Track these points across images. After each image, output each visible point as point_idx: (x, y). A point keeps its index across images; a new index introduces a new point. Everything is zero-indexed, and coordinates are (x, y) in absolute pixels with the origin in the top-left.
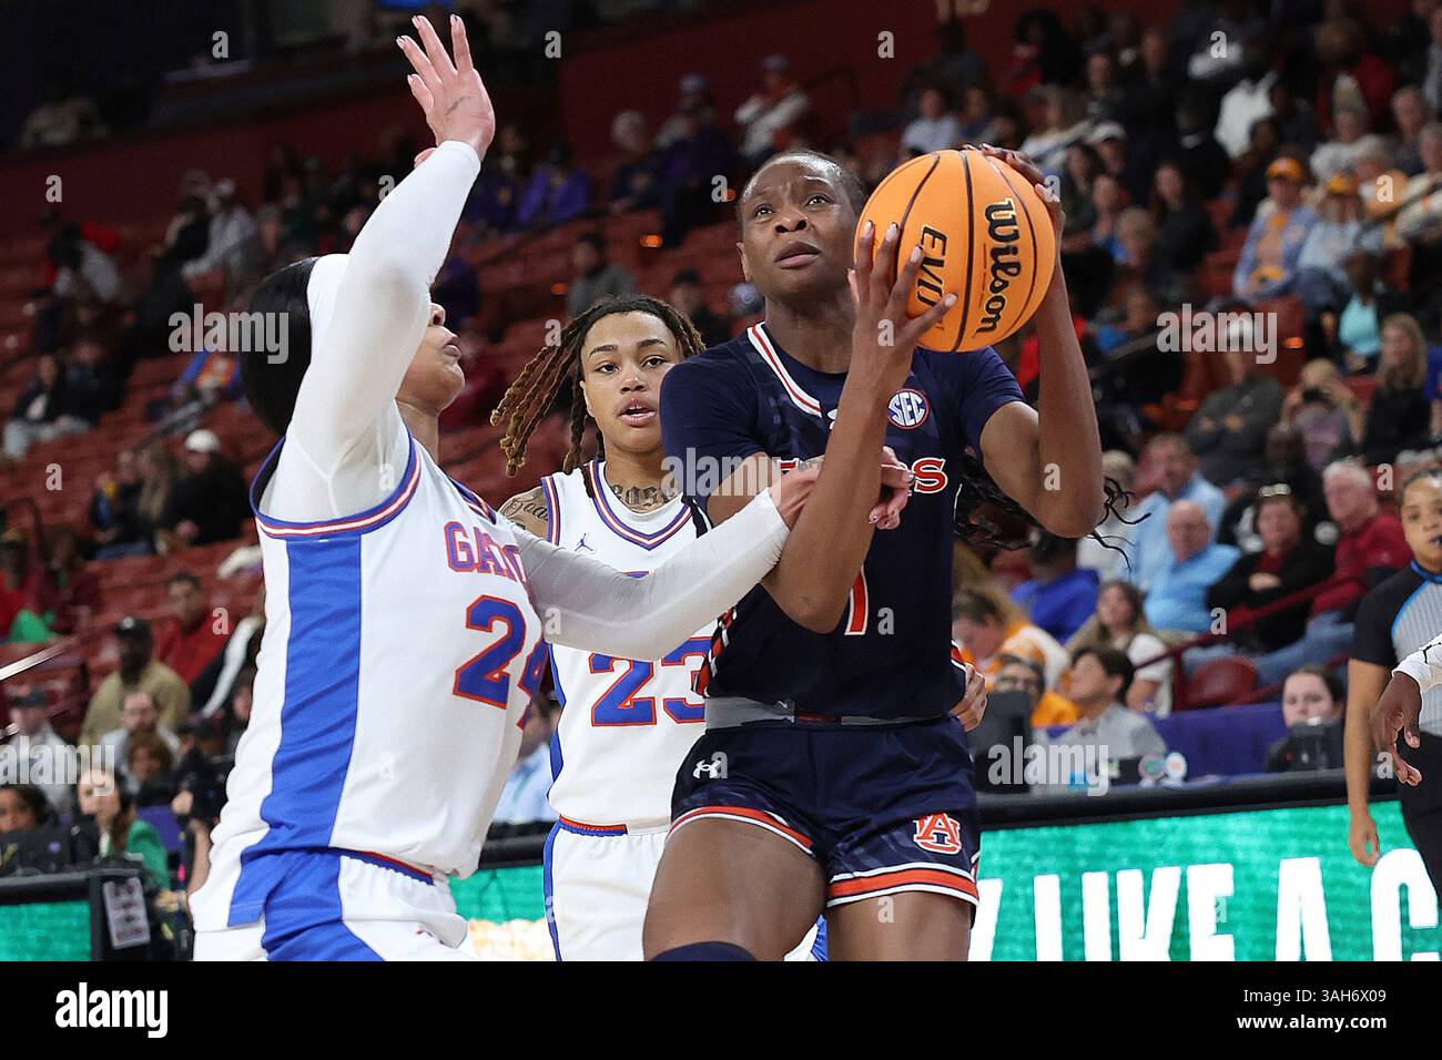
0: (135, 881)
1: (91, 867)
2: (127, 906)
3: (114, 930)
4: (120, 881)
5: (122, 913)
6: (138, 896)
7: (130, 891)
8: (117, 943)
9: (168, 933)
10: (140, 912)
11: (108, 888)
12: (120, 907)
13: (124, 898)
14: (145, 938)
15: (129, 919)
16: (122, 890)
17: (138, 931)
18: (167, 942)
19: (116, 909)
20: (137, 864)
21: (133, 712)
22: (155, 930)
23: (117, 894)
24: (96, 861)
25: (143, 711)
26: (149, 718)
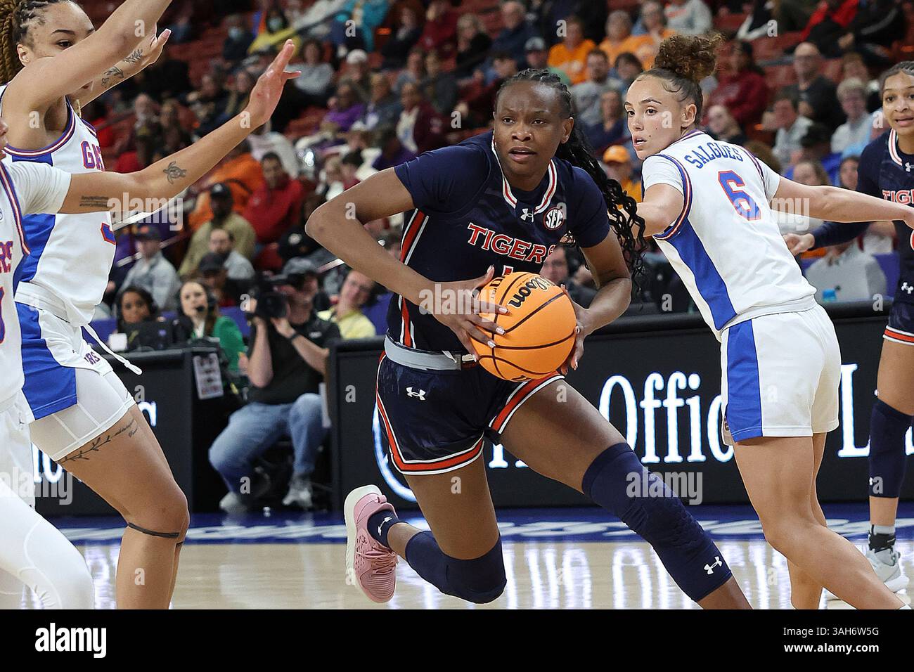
0: (214, 356)
1: (186, 346)
2: (208, 372)
3: (200, 387)
4: (204, 355)
5: (205, 376)
6: (216, 365)
7: (211, 362)
8: (201, 396)
9: (235, 390)
10: (217, 376)
11: (196, 359)
12: (203, 373)
13: (207, 366)
14: (220, 393)
15: (210, 380)
16: (205, 361)
17: (215, 388)
18: (234, 395)
19: (201, 373)
20: (216, 345)
21: (215, 242)
22: (227, 388)
23: (202, 364)
24: (189, 342)
25: (222, 241)
26: (225, 247)
